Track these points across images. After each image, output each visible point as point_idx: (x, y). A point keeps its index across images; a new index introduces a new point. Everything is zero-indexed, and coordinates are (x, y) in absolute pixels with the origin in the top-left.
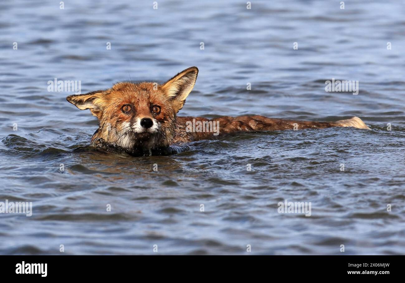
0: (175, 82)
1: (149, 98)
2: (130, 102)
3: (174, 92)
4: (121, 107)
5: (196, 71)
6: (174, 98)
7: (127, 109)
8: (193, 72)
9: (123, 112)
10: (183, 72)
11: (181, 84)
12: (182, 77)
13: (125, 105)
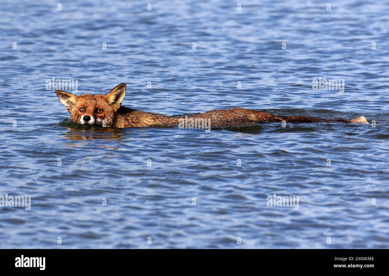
0: (112, 94)
1: (96, 104)
2: (85, 106)
3: (113, 99)
4: (79, 108)
5: (125, 86)
6: (113, 103)
7: (83, 110)
8: (123, 86)
9: (80, 111)
10: (117, 87)
11: (116, 94)
12: (116, 90)
13: (82, 108)
